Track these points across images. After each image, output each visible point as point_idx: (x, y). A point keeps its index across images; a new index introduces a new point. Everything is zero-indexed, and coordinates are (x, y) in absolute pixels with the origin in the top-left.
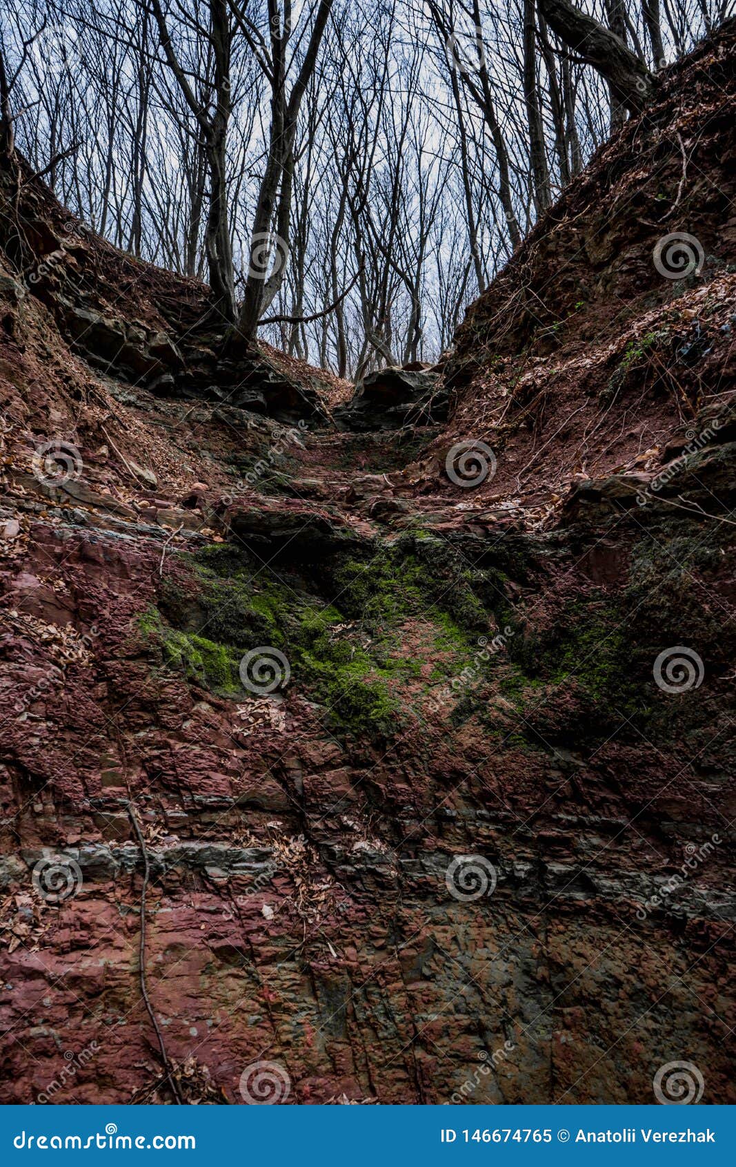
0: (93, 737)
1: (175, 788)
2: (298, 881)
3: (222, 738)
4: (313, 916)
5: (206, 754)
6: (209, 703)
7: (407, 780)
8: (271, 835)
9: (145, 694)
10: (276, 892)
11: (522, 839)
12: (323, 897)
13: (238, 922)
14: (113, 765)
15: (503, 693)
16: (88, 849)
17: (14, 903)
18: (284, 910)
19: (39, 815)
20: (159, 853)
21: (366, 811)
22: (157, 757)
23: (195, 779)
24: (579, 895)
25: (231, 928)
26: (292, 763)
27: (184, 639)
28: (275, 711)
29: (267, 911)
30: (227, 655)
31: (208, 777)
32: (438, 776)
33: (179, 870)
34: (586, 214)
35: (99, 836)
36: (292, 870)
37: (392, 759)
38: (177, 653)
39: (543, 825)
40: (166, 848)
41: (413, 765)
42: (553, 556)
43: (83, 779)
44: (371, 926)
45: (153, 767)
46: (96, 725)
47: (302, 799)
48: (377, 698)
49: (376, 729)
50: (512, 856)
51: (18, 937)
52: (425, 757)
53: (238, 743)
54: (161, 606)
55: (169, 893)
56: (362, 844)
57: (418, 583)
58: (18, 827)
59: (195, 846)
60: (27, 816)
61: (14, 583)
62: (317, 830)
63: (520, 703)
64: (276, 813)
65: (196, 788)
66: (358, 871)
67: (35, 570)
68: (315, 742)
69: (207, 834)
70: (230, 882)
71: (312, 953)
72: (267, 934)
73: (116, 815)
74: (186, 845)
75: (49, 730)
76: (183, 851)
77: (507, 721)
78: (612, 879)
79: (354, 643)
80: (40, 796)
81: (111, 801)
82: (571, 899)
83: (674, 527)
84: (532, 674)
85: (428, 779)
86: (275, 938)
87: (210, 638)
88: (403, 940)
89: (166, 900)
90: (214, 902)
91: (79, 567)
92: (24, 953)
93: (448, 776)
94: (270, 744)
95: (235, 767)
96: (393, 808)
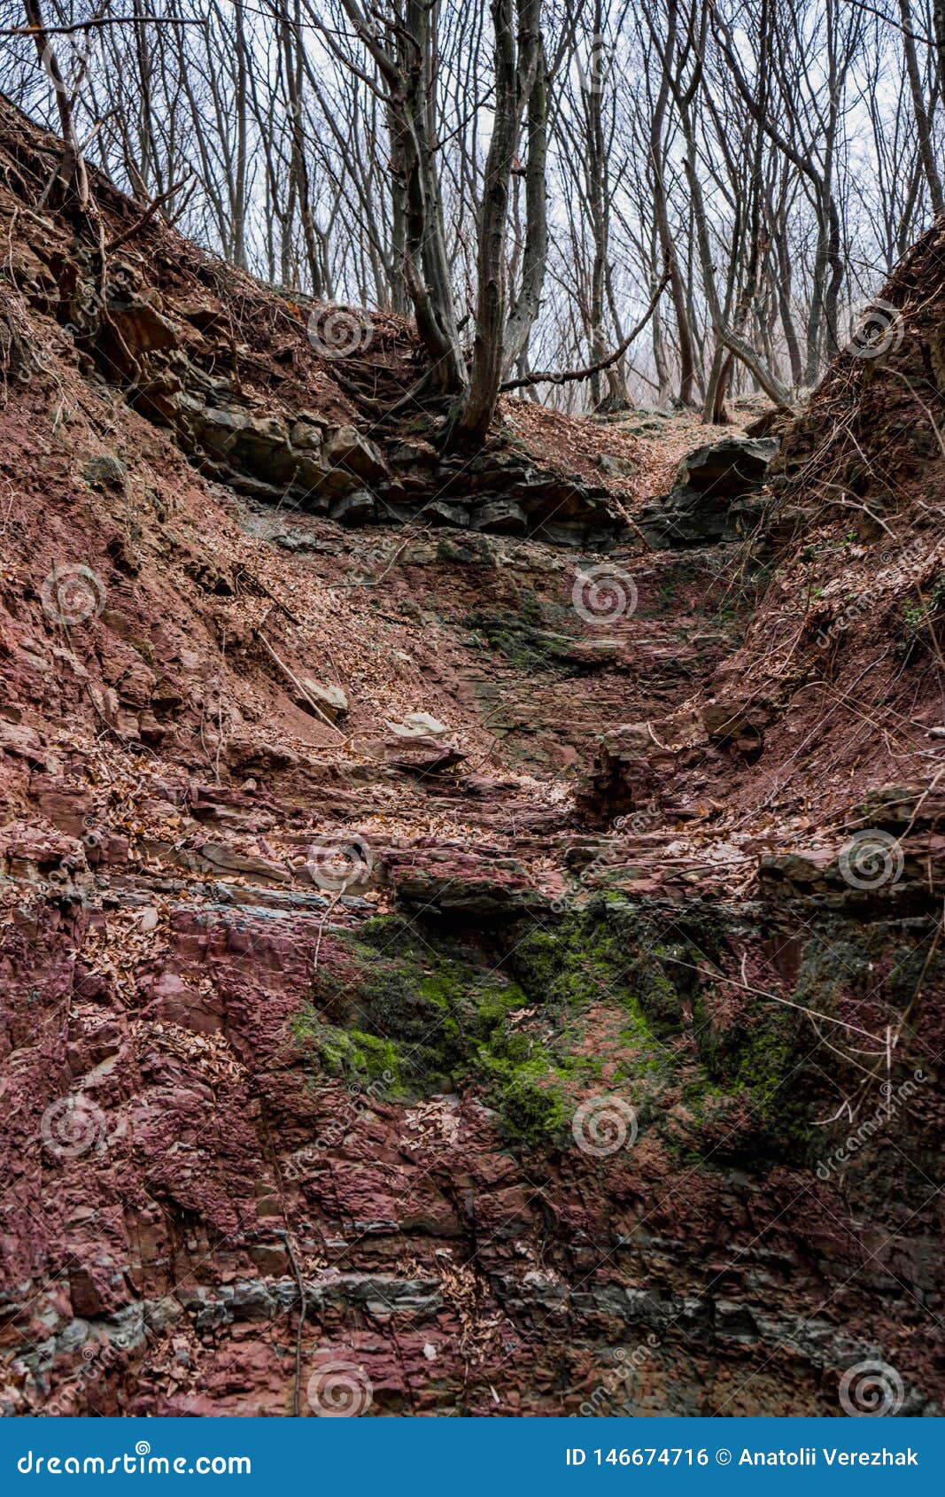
0: (247, 1162)
1: (336, 1214)
2: (464, 1317)
3: (387, 1152)
4: (477, 1356)
5: (369, 1173)
6: (374, 1111)
7: (582, 1202)
8: (440, 1263)
9: (302, 1109)
10: (440, 1330)
11: (695, 1273)
12: (488, 1335)
13: (398, 1363)
14: (268, 1191)
15: (685, 1101)
16: (243, 1287)
17: (171, 1347)
18: (447, 1349)
19: (193, 1252)
20: (316, 1288)
21: (541, 1236)
22: (316, 1179)
23: (356, 1203)
24: (745, 1339)
25: (391, 1369)
26: (461, 1180)
27: (344, 1040)
28: (449, 1117)
29: (430, 1351)
30: (395, 1052)
31: (371, 1200)
32: (612, 1197)
33: (339, 1306)
34: (934, 302)
35: (254, 1272)
36: (458, 1305)
37: (567, 1177)
38: (335, 1056)
39: (718, 1258)
40: (325, 1282)
41: (588, 1184)
42: (745, 936)
43: (237, 1210)
44: (538, 1369)
45: (312, 1191)
46: (250, 1149)
47: (472, 1222)
48: (552, 1104)
49: (550, 1141)
50: (683, 1292)
51: (176, 1381)
52: (600, 1175)
53: (406, 1158)
54: (319, 1002)
55: (328, 1332)
56: (534, 1276)
57: (607, 959)
58: (173, 1265)
59: (358, 1279)
60: (182, 1254)
61: (157, 989)
62: (487, 1258)
63: (700, 1115)
64: (445, 1238)
65: (357, 1213)
66: (528, 1305)
67: (179, 969)
68: (487, 1156)
69: (370, 1265)
70: (392, 1319)
71: (474, 1398)
72: (427, 1376)
73: (271, 1248)
74: (346, 1278)
75: (201, 1159)
76: (343, 1286)
77: (685, 1135)
78: (776, 1321)
79: (533, 1036)
80: (194, 1232)
81: (267, 1232)
82: (738, 1343)
83: (838, 929)
84: (716, 1079)
85: (603, 1201)
86: (435, 1381)
87: (374, 1033)
88: (571, 1385)
89: (325, 1340)
90: (377, 1342)
91: (224, 960)
92: (182, 1397)
93: (622, 1197)
94: (439, 1159)
95: (401, 1187)
96: (567, 1234)
